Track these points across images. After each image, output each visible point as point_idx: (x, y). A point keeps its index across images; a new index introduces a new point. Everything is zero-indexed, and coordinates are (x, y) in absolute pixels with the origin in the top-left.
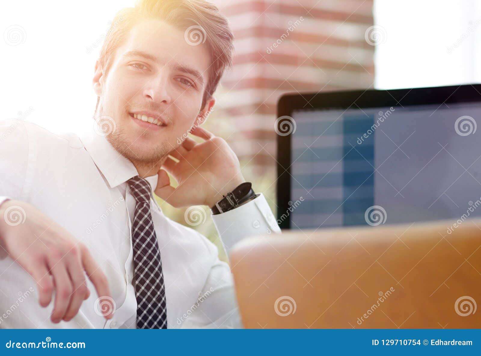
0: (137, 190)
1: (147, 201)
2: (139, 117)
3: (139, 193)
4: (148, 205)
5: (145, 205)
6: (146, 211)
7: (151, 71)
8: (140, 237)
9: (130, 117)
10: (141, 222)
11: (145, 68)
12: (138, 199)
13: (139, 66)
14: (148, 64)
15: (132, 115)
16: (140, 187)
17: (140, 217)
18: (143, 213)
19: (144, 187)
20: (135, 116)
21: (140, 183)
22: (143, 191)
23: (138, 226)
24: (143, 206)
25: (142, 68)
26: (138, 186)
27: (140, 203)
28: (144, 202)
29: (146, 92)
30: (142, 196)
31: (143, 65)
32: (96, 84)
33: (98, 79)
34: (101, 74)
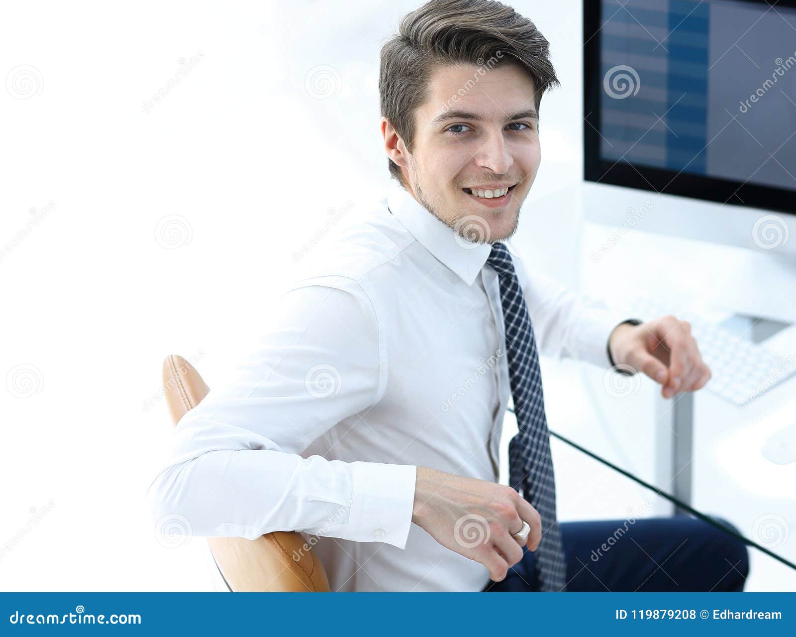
0: (497, 267)
1: (514, 274)
2: (480, 194)
3: (501, 269)
4: (516, 278)
5: (513, 281)
6: (516, 287)
7: (474, 130)
8: (515, 320)
9: (467, 195)
10: (513, 303)
11: (464, 129)
12: (502, 274)
14: (467, 123)
15: (468, 191)
16: (500, 262)
17: (511, 296)
18: (513, 291)
19: (504, 261)
20: (473, 191)
21: (499, 257)
22: (506, 266)
23: (510, 307)
24: (510, 282)
26: (497, 263)
27: (505, 279)
28: (511, 277)
30: (506, 271)
31: (461, 126)
32: (393, 151)
33: (392, 144)
34: (395, 136)
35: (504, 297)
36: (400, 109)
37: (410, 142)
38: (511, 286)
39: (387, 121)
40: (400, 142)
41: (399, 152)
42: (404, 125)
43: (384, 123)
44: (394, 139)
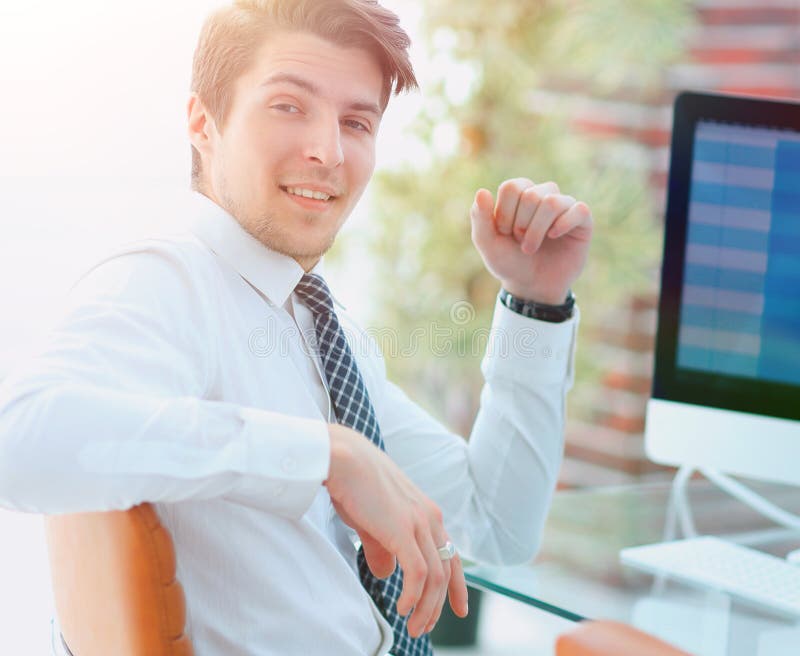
1: (332, 309)
2: (298, 192)
4: (334, 315)
5: (330, 317)
6: (334, 325)
7: (305, 113)
9: (283, 193)
11: (292, 110)
12: (317, 309)
13: (283, 107)
15: (284, 189)
17: (329, 337)
19: (320, 289)
21: (313, 283)
24: (327, 319)
25: (287, 111)
27: (320, 315)
28: (327, 312)
29: (309, 153)
31: (290, 106)
32: (198, 136)
33: (198, 126)
34: (203, 118)
35: (321, 340)
36: (218, 78)
37: (223, 120)
38: (328, 323)
39: (197, 97)
40: (210, 121)
41: (205, 137)
42: (219, 99)
43: (192, 102)
44: (203, 119)
